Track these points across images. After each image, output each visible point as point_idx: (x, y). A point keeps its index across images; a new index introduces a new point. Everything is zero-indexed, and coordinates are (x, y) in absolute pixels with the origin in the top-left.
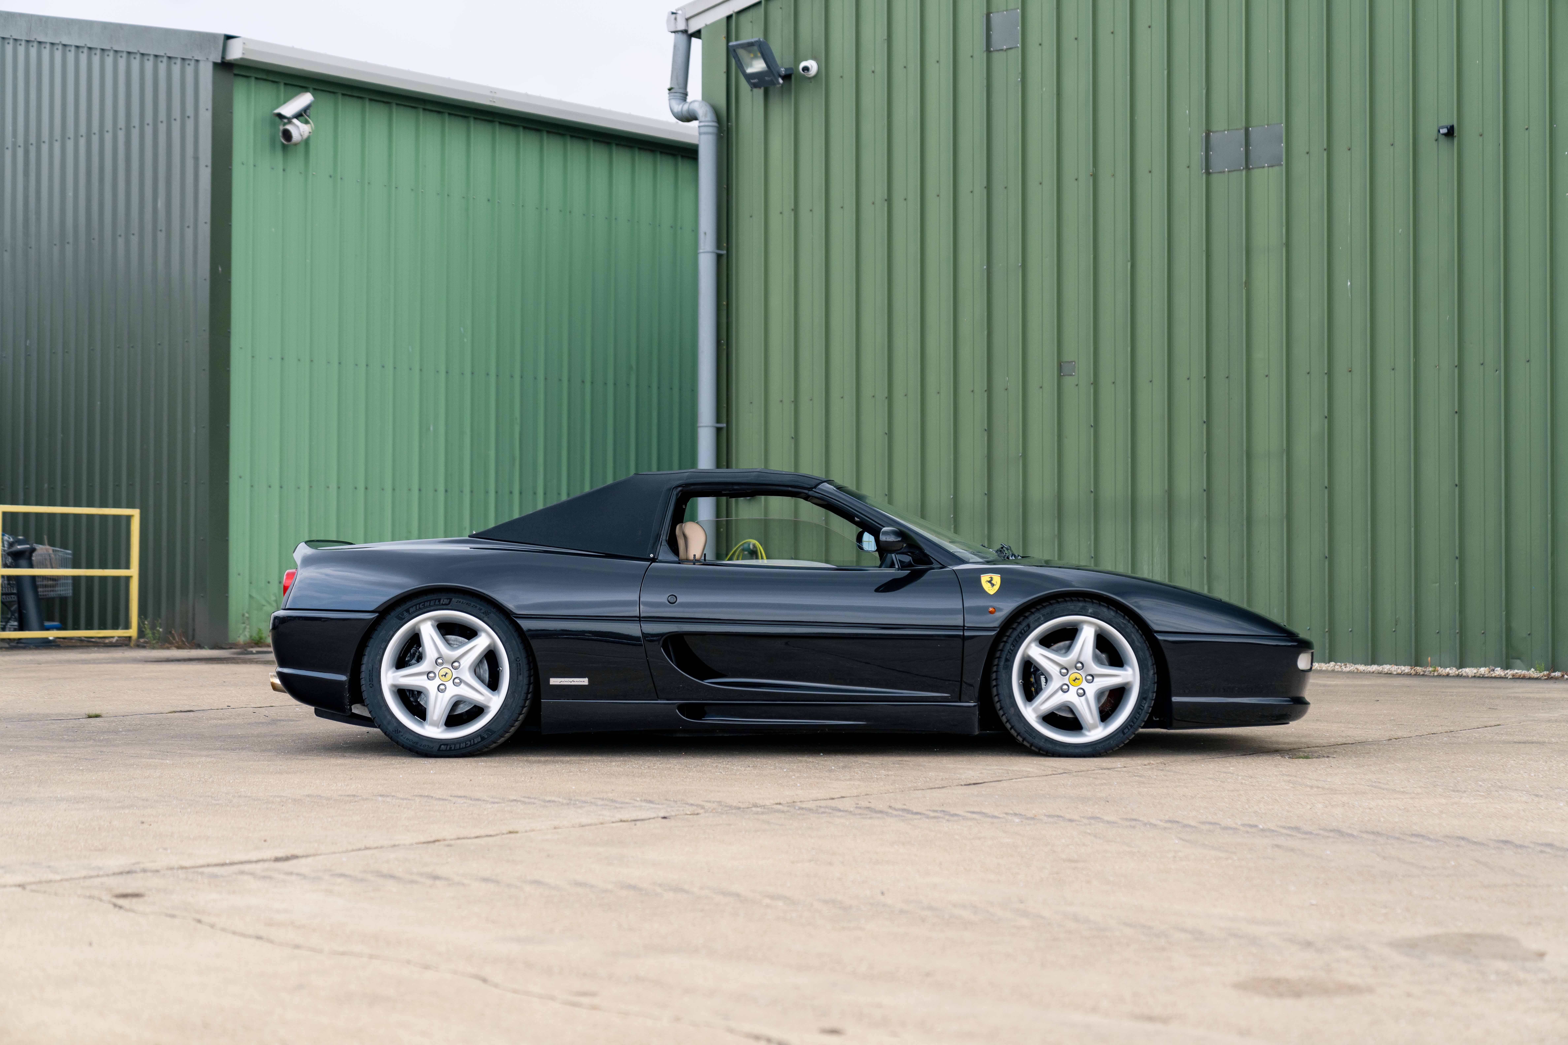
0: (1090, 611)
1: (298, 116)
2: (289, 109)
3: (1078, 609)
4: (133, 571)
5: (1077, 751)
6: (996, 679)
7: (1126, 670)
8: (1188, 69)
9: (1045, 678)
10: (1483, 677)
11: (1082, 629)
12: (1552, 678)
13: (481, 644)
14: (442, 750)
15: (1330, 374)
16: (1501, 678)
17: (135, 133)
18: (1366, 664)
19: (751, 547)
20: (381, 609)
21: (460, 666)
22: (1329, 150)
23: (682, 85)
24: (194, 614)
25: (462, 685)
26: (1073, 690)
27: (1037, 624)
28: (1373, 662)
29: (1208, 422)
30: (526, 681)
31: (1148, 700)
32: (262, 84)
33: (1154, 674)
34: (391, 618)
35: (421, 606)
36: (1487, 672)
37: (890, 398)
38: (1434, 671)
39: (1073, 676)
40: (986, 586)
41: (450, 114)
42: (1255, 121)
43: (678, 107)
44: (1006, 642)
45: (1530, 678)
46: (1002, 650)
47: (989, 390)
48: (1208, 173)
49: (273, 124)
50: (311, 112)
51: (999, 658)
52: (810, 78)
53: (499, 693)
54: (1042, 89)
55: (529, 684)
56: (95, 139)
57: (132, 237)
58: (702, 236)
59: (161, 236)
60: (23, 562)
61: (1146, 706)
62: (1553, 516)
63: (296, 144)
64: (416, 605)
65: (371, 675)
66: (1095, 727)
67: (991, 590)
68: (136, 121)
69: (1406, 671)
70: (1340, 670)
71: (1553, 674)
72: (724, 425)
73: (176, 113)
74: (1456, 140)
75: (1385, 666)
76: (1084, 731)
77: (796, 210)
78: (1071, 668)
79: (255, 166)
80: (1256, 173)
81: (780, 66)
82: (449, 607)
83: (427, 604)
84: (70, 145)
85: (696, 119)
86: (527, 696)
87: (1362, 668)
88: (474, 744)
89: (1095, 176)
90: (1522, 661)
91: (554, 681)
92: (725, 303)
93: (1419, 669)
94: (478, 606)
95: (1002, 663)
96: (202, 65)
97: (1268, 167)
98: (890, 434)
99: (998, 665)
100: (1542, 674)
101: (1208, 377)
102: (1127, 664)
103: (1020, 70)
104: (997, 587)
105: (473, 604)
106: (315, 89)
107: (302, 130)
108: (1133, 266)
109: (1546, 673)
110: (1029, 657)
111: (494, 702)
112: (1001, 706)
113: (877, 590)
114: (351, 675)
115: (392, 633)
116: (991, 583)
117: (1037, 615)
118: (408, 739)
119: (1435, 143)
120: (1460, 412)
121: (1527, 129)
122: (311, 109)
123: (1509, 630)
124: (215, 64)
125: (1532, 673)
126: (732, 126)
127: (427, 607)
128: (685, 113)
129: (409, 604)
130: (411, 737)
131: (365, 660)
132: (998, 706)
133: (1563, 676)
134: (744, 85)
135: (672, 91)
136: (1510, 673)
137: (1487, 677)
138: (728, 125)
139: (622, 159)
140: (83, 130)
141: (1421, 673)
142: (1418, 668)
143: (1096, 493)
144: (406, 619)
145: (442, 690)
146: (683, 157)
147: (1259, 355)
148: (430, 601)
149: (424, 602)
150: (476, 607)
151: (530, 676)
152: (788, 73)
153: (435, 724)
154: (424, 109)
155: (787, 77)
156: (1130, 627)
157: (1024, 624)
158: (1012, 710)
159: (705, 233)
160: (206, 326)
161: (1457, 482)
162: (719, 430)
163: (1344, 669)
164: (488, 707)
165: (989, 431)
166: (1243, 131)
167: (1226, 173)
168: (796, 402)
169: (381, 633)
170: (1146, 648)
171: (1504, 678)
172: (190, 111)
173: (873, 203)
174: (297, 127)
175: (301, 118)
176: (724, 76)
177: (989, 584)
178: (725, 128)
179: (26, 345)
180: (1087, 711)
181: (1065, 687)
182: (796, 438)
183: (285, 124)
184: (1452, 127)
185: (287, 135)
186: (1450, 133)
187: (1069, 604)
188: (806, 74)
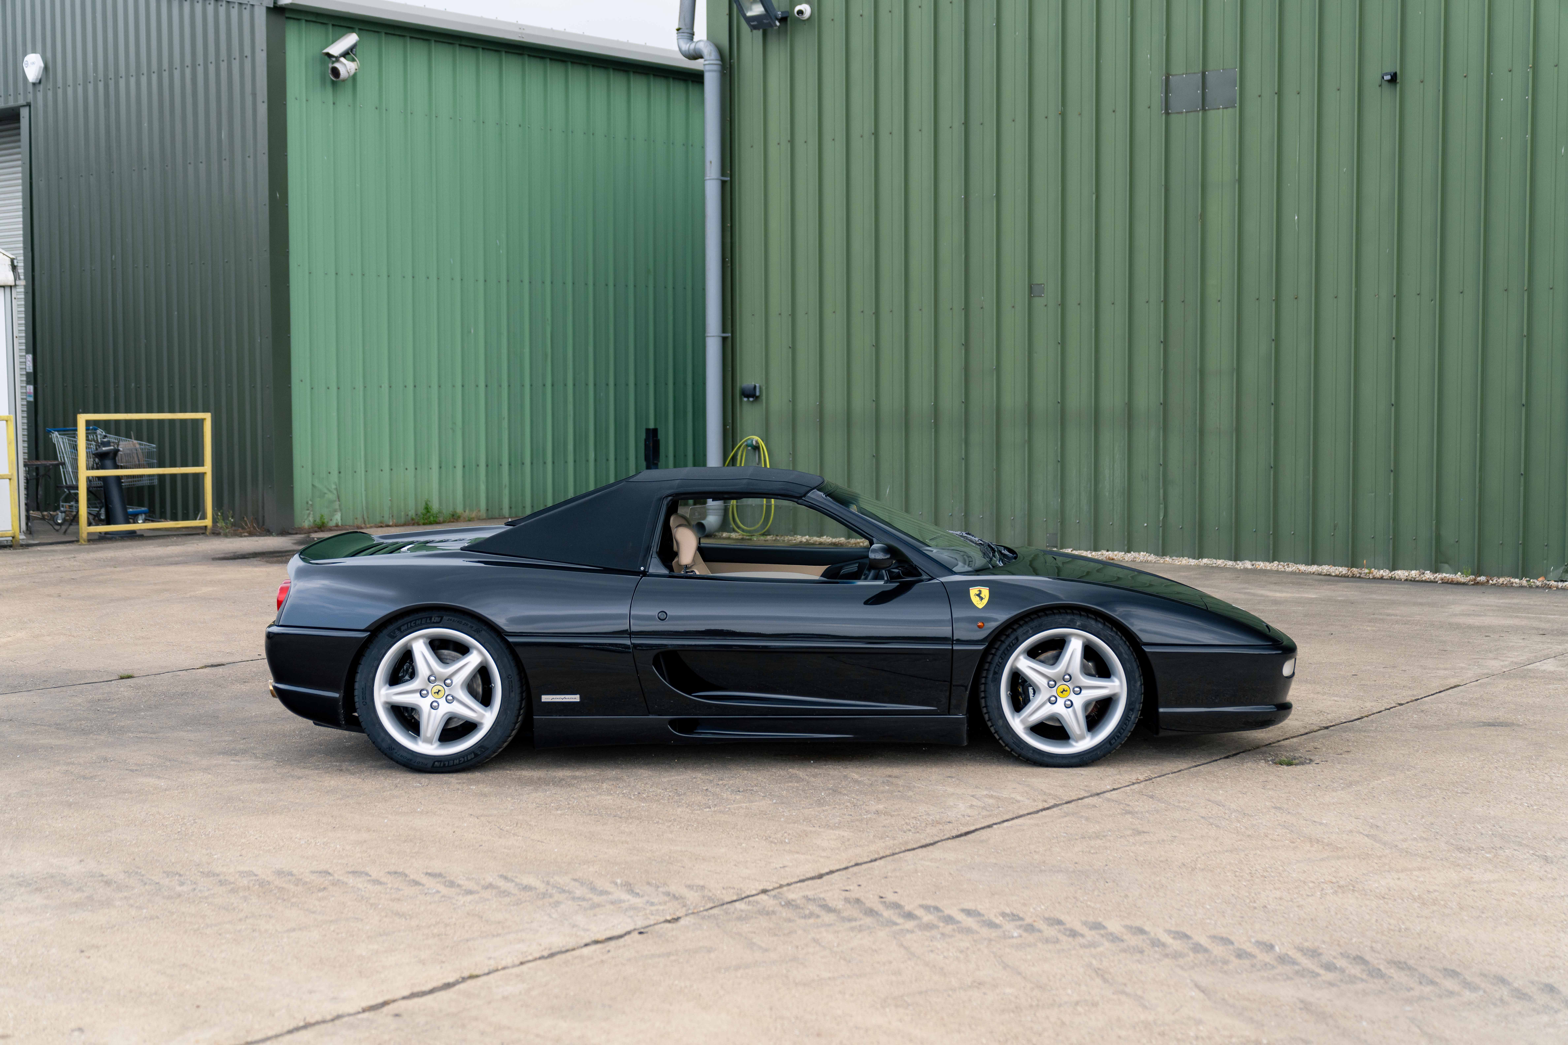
0: (1078, 623)
1: (345, 54)
2: (336, 49)
3: (1066, 622)
4: (207, 468)
5: (1065, 761)
6: (985, 691)
7: (1113, 682)
8: (1149, 17)
9: (1033, 689)
10: (1413, 581)
11: (1070, 641)
12: (1478, 583)
13: (473, 661)
14: (436, 767)
15: (1278, 300)
16: (1431, 582)
17: (200, 70)
18: (1307, 564)
19: (754, 443)
20: (372, 628)
21: (452, 682)
22: (1280, 94)
23: (689, 26)
24: (263, 503)
25: (455, 703)
26: (1061, 702)
27: (1025, 637)
28: (1313, 563)
29: (1165, 342)
30: (518, 698)
31: (1135, 711)
32: (312, 26)
33: (1141, 685)
34: (384, 635)
35: (412, 624)
36: (1418, 576)
37: (877, 313)
38: (1369, 573)
39: (1061, 688)
40: (975, 600)
41: (483, 49)
42: (1212, 65)
43: (685, 46)
44: (994, 655)
45: (1458, 584)
46: (990, 663)
47: (967, 309)
48: (1167, 113)
49: (323, 63)
50: (358, 50)
51: (988, 670)
52: (804, 21)
53: (491, 708)
54: (1015, 33)
55: (522, 700)
56: (166, 75)
57: (201, 165)
58: (708, 164)
59: (226, 164)
60: (108, 462)
61: (1133, 717)
62: (1481, 435)
63: (344, 81)
64: (407, 623)
65: (364, 693)
66: (1082, 737)
67: (980, 604)
68: (200, 60)
69: (1344, 572)
70: (1283, 570)
71: (1479, 579)
72: (729, 335)
73: (236, 53)
74: (1398, 86)
75: (1324, 567)
76: (1071, 741)
77: (792, 141)
78: (1059, 680)
79: (307, 100)
80: (1212, 114)
81: (777, 9)
82: (440, 625)
83: (418, 622)
84: (144, 79)
85: (701, 57)
86: (519, 713)
87: (1303, 568)
88: (468, 761)
89: (1063, 115)
90: (1450, 565)
91: (545, 698)
92: (729, 225)
93: (1355, 571)
94: (470, 624)
95: (990, 676)
96: (256, 8)
97: (1223, 108)
98: (877, 346)
99: (986, 677)
100: (1468, 578)
101: (1166, 301)
102: (1114, 675)
103: (995, 16)
104: (985, 601)
105: (464, 622)
106: (360, 29)
107: (348, 68)
108: (1097, 198)
109: (1472, 577)
110: (1017, 668)
111: (487, 718)
112: (989, 717)
113: (866, 603)
114: (344, 692)
115: (384, 651)
116: (979, 597)
117: (1025, 628)
118: (402, 756)
119: (1379, 89)
120: (1397, 339)
121: (1465, 77)
122: (358, 47)
123: (1438, 538)
124: (268, 9)
125: (1459, 577)
126: (734, 63)
127: (419, 625)
128: (691, 51)
129: (400, 622)
130: (405, 754)
131: (358, 677)
132: (986, 717)
133: (1488, 581)
134: (745, 27)
135: (680, 31)
136: (1439, 576)
137: (1418, 581)
138: (730, 63)
139: (639, 85)
140: (154, 66)
141: (1358, 575)
142: (1354, 569)
143: (1063, 403)
144: (398, 637)
145: (435, 707)
146: (693, 82)
147: (1212, 281)
148: (421, 619)
149: (416, 620)
150: (467, 625)
151: (522, 693)
152: (784, 15)
153: (429, 741)
154: (460, 45)
155: (783, 20)
156: (1118, 640)
157: (1012, 637)
158: (1000, 722)
159: (711, 162)
160: (267, 247)
161: (1393, 402)
162: (724, 339)
163: (1287, 569)
164: (481, 724)
165: (967, 345)
166: (1200, 75)
167: (1184, 114)
168: (793, 315)
169: (373, 651)
170: (1133, 660)
171: (1433, 582)
172: (247, 51)
173: (862, 136)
174: (345, 65)
175: (347, 56)
176: (727, 18)
177: (978, 598)
178: (728, 66)
179: (112, 260)
180: (1074, 720)
181: (1053, 699)
182: (793, 348)
183: (333, 62)
184: (1395, 74)
185: (336, 72)
186: (1394, 79)
187: (1057, 617)
188: (800, 17)
